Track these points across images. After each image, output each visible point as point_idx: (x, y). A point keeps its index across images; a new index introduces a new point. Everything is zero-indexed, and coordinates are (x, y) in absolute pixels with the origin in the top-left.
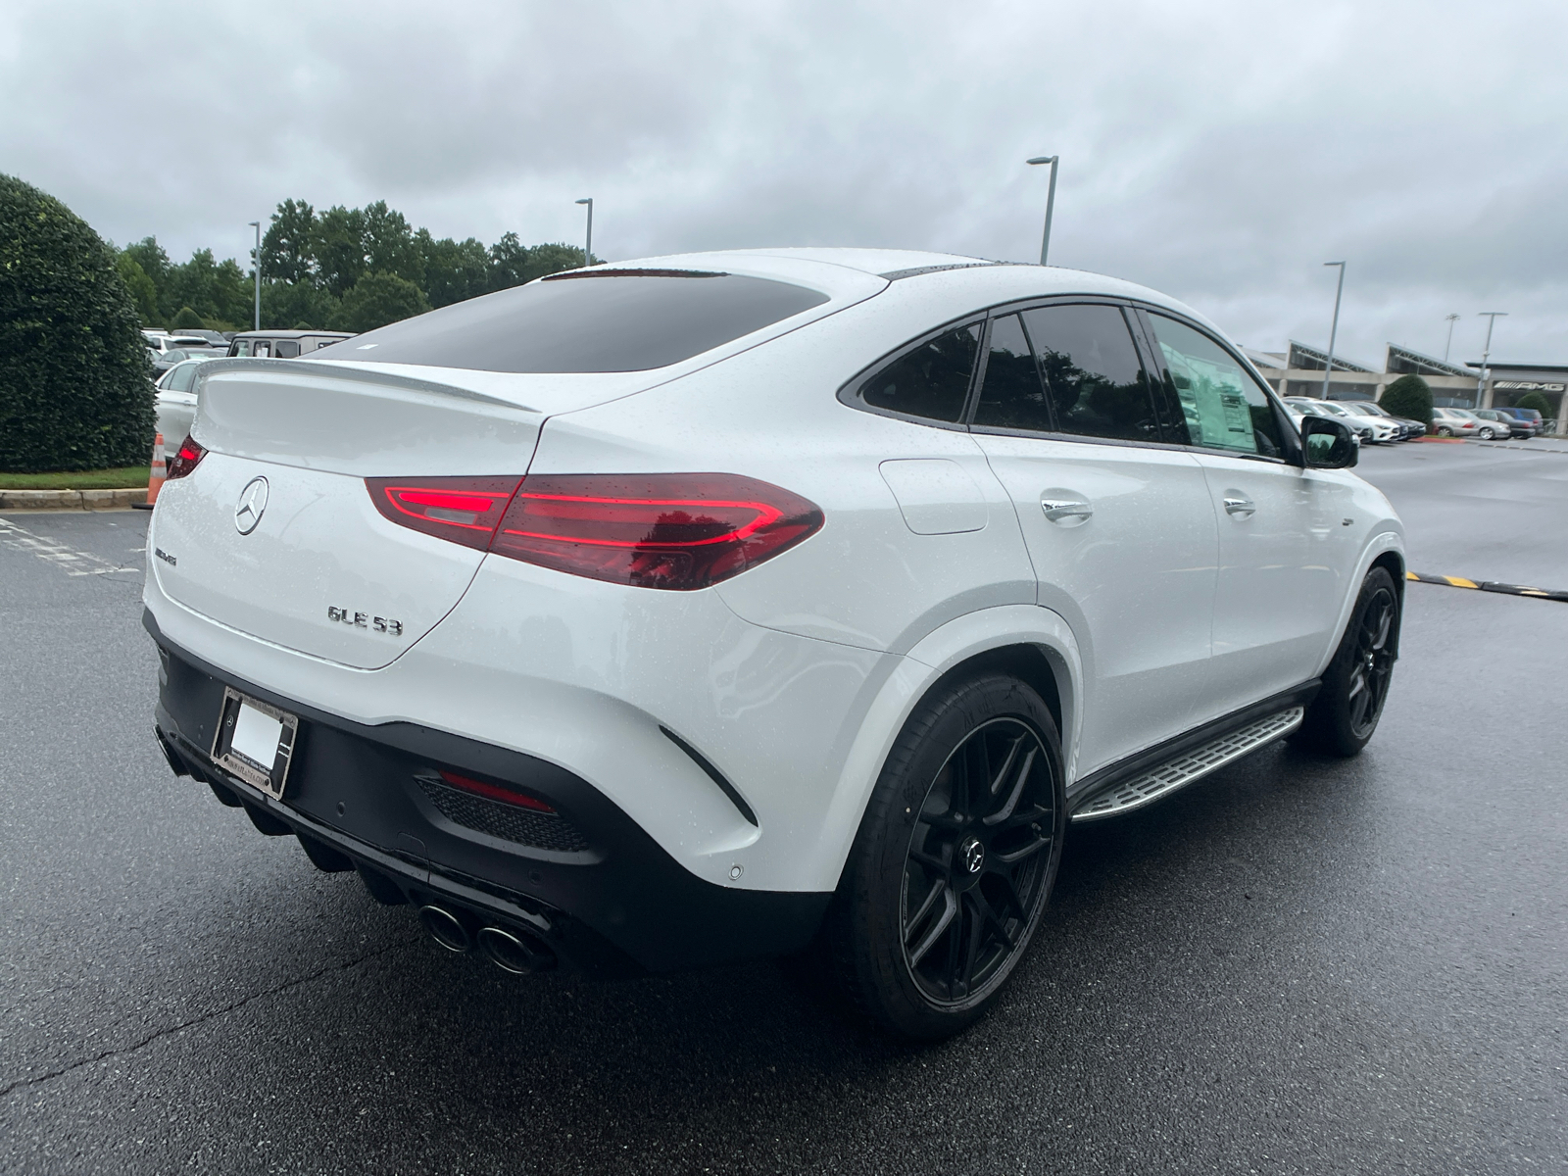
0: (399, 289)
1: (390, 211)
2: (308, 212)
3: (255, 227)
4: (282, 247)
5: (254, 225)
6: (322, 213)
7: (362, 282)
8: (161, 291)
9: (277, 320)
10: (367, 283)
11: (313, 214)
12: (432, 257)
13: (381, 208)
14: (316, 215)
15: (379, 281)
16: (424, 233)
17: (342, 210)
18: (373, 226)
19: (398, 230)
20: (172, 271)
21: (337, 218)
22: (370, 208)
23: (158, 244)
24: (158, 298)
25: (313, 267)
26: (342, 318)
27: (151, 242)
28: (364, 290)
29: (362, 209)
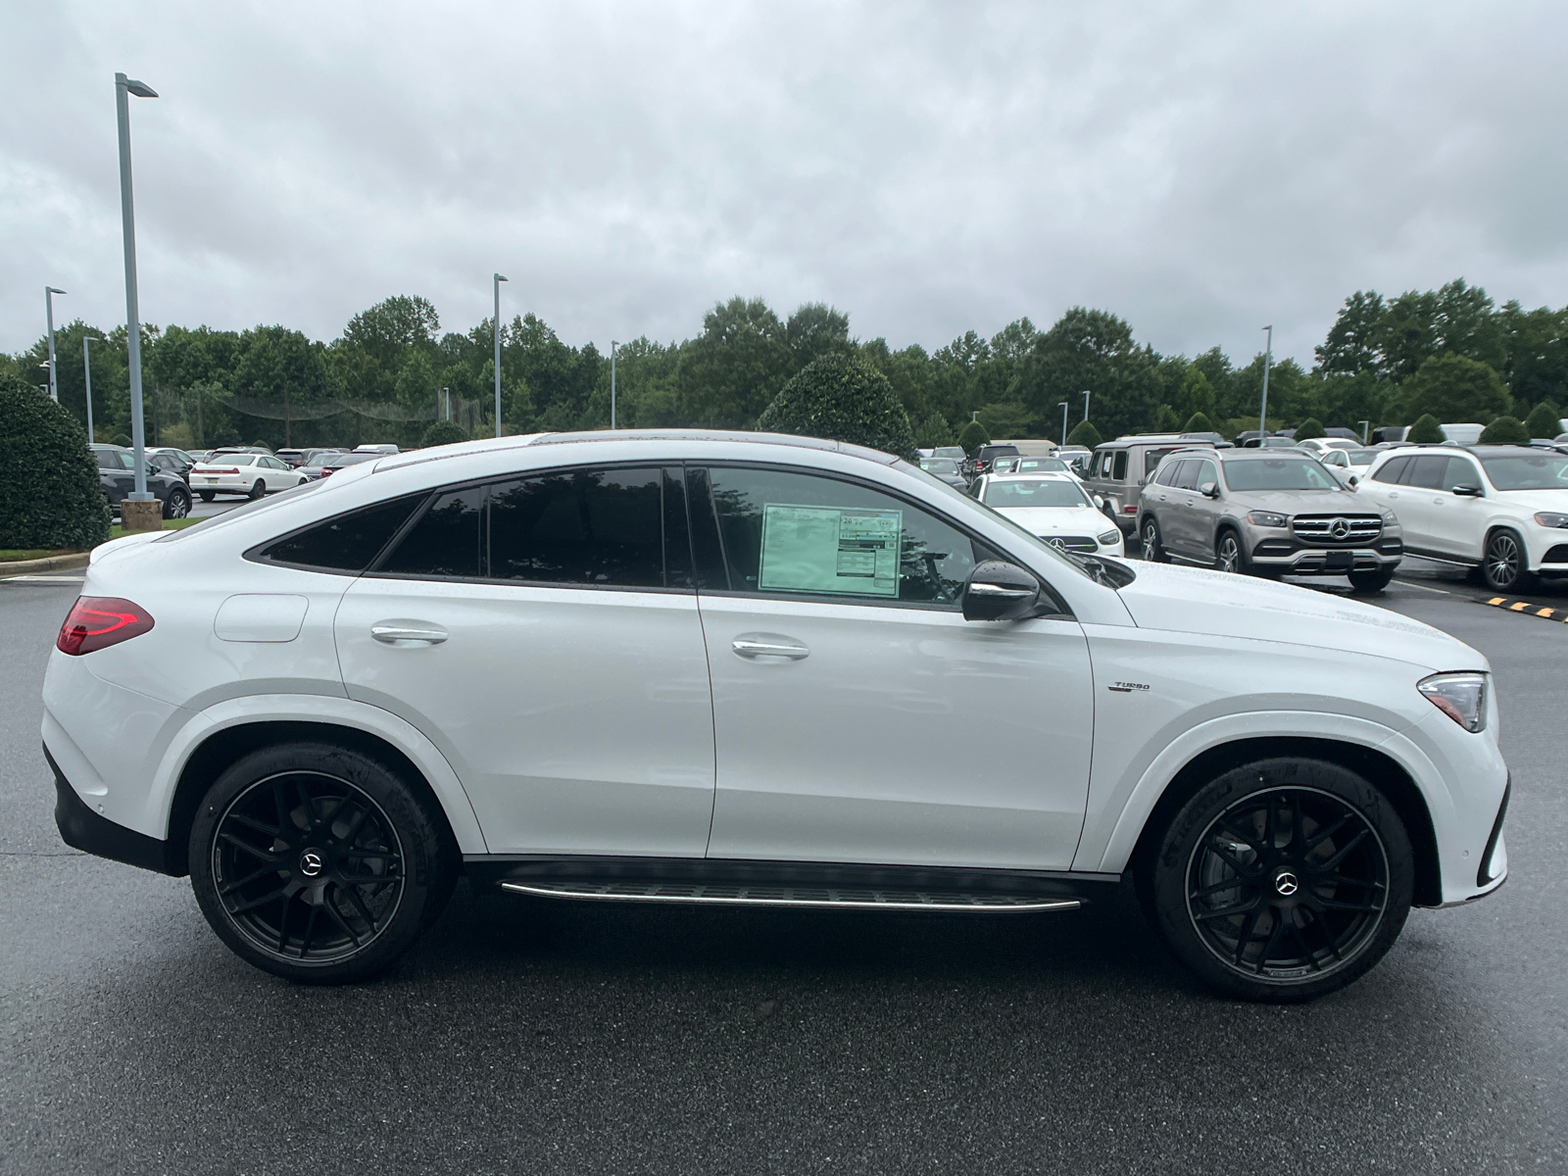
0: (1467, 370)
1: (1468, 288)
2: (1376, 302)
3: (1267, 331)
4: (1346, 341)
5: (1266, 328)
6: (1391, 301)
7: (1425, 368)
8: (1220, 396)
9: (1332, 415)
10: (1430, 369)
11: (1382, 303)
12: (1521, 332)
13: (1458, 286)
14: (1385, 303)
15: (1445, 365)
16: (1512, 307)
17: (1413, 295)
18: (1448, 308)
19: (1477, 307)
20: (1234, 375)
21: (1406, 305)
22: (1445, 289)
23: (1223, 352)
24: (1218, 402)
25: (1378, 357)
26: (1399, 407)
27: (1216, 351)
28: (1426, 377)
29: (1436, 290)
